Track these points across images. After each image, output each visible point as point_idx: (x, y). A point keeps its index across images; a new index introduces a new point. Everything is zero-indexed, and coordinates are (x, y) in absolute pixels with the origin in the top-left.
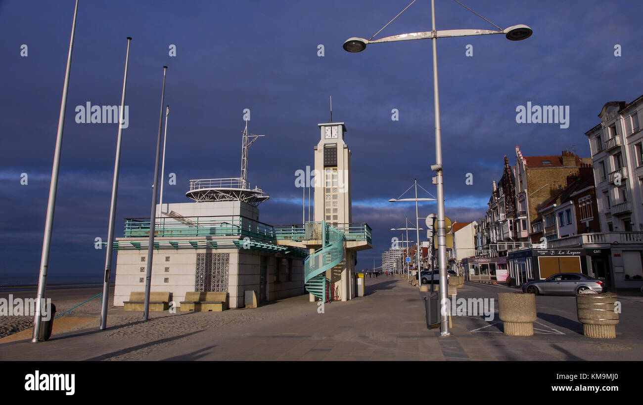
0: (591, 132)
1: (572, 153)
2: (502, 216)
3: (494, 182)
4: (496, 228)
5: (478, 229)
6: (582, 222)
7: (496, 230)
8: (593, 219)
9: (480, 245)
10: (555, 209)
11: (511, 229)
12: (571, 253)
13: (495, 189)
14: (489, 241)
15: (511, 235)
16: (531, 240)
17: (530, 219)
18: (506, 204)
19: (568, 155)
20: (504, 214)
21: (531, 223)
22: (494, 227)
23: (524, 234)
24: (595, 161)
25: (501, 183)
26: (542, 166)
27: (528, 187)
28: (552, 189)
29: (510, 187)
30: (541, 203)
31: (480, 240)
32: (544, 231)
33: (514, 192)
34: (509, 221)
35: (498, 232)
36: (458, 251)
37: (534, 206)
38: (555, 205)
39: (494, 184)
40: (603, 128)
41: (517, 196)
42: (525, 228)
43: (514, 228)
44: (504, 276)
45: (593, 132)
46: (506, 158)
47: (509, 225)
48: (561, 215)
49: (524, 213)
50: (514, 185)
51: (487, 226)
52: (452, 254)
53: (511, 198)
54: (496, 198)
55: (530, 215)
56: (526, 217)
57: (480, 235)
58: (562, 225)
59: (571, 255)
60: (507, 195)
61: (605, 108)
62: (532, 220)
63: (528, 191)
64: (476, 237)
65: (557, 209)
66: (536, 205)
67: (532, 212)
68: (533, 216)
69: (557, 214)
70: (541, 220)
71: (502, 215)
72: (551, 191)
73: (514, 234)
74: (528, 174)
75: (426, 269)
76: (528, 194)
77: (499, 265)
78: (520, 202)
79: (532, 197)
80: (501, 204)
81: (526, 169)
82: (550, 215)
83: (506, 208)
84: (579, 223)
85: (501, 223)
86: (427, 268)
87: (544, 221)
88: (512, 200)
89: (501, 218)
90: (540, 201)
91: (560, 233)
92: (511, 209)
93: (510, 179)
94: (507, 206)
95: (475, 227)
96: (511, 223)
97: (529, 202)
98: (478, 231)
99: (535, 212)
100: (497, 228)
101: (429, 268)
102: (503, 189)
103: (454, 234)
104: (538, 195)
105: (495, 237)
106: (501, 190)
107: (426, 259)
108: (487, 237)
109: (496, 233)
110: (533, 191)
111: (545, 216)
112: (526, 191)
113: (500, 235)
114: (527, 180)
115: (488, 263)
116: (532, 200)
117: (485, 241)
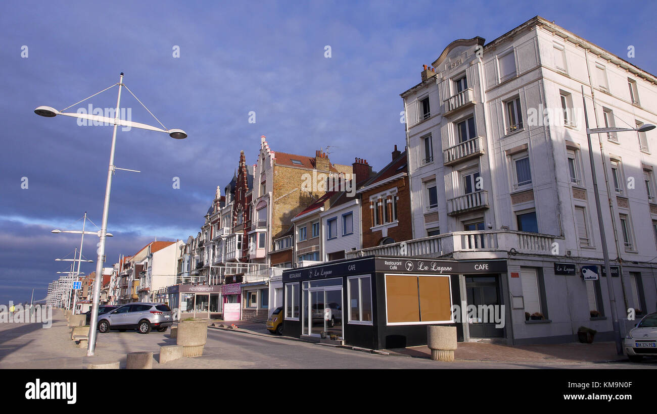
0: (412, 91)
1: (326, 155)
2: (226, 231)
3: (218, 187)
4: (214, 247)
5: (185, 250)
6: (373, 231)
7: (214, 250)
8: (397, 225)
9: (186, 270)
10: (322, 215)
11: (239, 247)
12: (439, 268)
13: (219, 197)
14: (200, 265)
15: (238, 255)
16: (269, 261)
17: (272, 232)
18: (234, 214)
19: (322, 156)
20: (228, 228)
21: (273, 238)
22: (211, 245)
23: (261, 253)
24: (412, 136)
25: (230, 188)
26: (292, 164)
27: (274, 188)
28: (302, 195)
29: (244, 191)
30: (287, 212)
31: (186, 264)
32: (294, 249)
33: (250, 198)
34: (237, 236)
35: (216, 252)
36: (154, 278)
37: (279, 214)
38: (322, 209)
39: (219, 190)
40: (438, 82)
41: (255, 202)
42: (262, 245)
43: (244, 247)
44: (235, 313)
45: (415, 92)
46: (242, 153)
47: (237, 242)
48: (330, 222)
49: (263, 224)
50: (251, 188)
51: (199, 246)
52: (144, 282)
53: (244, 206)
54: (219, 208)
55: (273, 227)
56: (265, 230)
57: (187, 257)
58: (330, 238)
59: (438, 272)
60: (238, 202)
61: (447, 50)
62: (275, 234)
63: (273, 195)
64: (180, 262)
65: (326, 214)
66: (282, 214)
67: (276, 223)
68: (276, 229)
69: (324, 222)
70: (292, 232)
71: (226, 229)
72: (301, 198)
73: (241, 255)
74: (276, 172)
75: (105, 303)
76: (273, 199)
77: (225, 296)
78: (258, 210)
79: (277, 203)
80: (227, 215)
81: (274, 165)
82: (310, 224)
83: (234, 220)
84: (367, 233)
85: (223, 239)
86: (106, 300)
87: (297, 233)
88: (244, 208)
89: (225, 233)
90: (287, 209)
91: (325, 249)
92: (240, 219)
93: (245, 181)
94: (236, 218)
95: (181, 248)
96: (240, 239)
97: (274, 209)
98: (185, 253)
99: (280, 223)
100: (216, 247)
101: (108, 301)
102: (232, 196)
103: (152, 255)
104: (284, 201)
105: (211, 258)
106: (229, 197)
107: (106, 289)
108: (197, 260)
109: (214, 254)
110: (280, 196)
111: (299, 227)
112: (271, 194)
113: (220, 256)
114: (274, 180)
115: (209, 294)
116: (277, 207)
117: (194, 265)
